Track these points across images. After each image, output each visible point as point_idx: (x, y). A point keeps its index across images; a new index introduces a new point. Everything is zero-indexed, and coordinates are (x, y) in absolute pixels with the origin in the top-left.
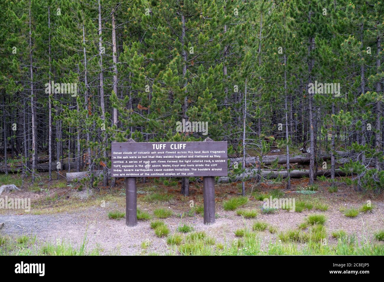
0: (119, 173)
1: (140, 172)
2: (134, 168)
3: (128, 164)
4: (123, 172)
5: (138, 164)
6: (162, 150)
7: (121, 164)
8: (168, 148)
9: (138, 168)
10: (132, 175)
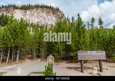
0: (80, 59)
1: (85, 59)
2: (83, 58)
3: (82, 57)
4: (81, 59)
5: (84, 57)
6: (90, 53)
7: (80, 57)
8: (91, 52)
9: (84, 58)
10: (83, 59)
